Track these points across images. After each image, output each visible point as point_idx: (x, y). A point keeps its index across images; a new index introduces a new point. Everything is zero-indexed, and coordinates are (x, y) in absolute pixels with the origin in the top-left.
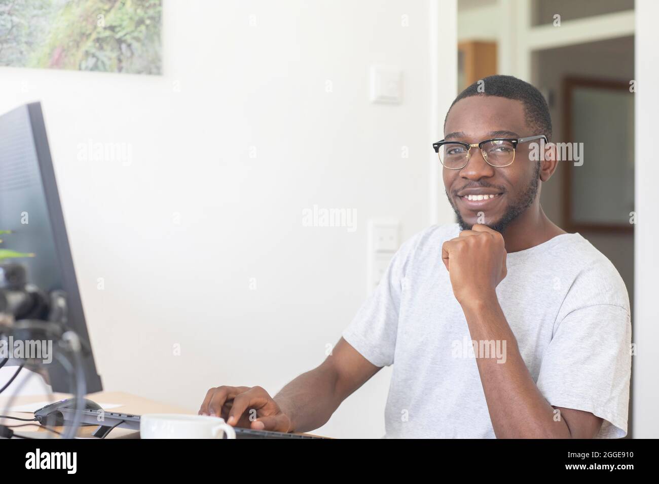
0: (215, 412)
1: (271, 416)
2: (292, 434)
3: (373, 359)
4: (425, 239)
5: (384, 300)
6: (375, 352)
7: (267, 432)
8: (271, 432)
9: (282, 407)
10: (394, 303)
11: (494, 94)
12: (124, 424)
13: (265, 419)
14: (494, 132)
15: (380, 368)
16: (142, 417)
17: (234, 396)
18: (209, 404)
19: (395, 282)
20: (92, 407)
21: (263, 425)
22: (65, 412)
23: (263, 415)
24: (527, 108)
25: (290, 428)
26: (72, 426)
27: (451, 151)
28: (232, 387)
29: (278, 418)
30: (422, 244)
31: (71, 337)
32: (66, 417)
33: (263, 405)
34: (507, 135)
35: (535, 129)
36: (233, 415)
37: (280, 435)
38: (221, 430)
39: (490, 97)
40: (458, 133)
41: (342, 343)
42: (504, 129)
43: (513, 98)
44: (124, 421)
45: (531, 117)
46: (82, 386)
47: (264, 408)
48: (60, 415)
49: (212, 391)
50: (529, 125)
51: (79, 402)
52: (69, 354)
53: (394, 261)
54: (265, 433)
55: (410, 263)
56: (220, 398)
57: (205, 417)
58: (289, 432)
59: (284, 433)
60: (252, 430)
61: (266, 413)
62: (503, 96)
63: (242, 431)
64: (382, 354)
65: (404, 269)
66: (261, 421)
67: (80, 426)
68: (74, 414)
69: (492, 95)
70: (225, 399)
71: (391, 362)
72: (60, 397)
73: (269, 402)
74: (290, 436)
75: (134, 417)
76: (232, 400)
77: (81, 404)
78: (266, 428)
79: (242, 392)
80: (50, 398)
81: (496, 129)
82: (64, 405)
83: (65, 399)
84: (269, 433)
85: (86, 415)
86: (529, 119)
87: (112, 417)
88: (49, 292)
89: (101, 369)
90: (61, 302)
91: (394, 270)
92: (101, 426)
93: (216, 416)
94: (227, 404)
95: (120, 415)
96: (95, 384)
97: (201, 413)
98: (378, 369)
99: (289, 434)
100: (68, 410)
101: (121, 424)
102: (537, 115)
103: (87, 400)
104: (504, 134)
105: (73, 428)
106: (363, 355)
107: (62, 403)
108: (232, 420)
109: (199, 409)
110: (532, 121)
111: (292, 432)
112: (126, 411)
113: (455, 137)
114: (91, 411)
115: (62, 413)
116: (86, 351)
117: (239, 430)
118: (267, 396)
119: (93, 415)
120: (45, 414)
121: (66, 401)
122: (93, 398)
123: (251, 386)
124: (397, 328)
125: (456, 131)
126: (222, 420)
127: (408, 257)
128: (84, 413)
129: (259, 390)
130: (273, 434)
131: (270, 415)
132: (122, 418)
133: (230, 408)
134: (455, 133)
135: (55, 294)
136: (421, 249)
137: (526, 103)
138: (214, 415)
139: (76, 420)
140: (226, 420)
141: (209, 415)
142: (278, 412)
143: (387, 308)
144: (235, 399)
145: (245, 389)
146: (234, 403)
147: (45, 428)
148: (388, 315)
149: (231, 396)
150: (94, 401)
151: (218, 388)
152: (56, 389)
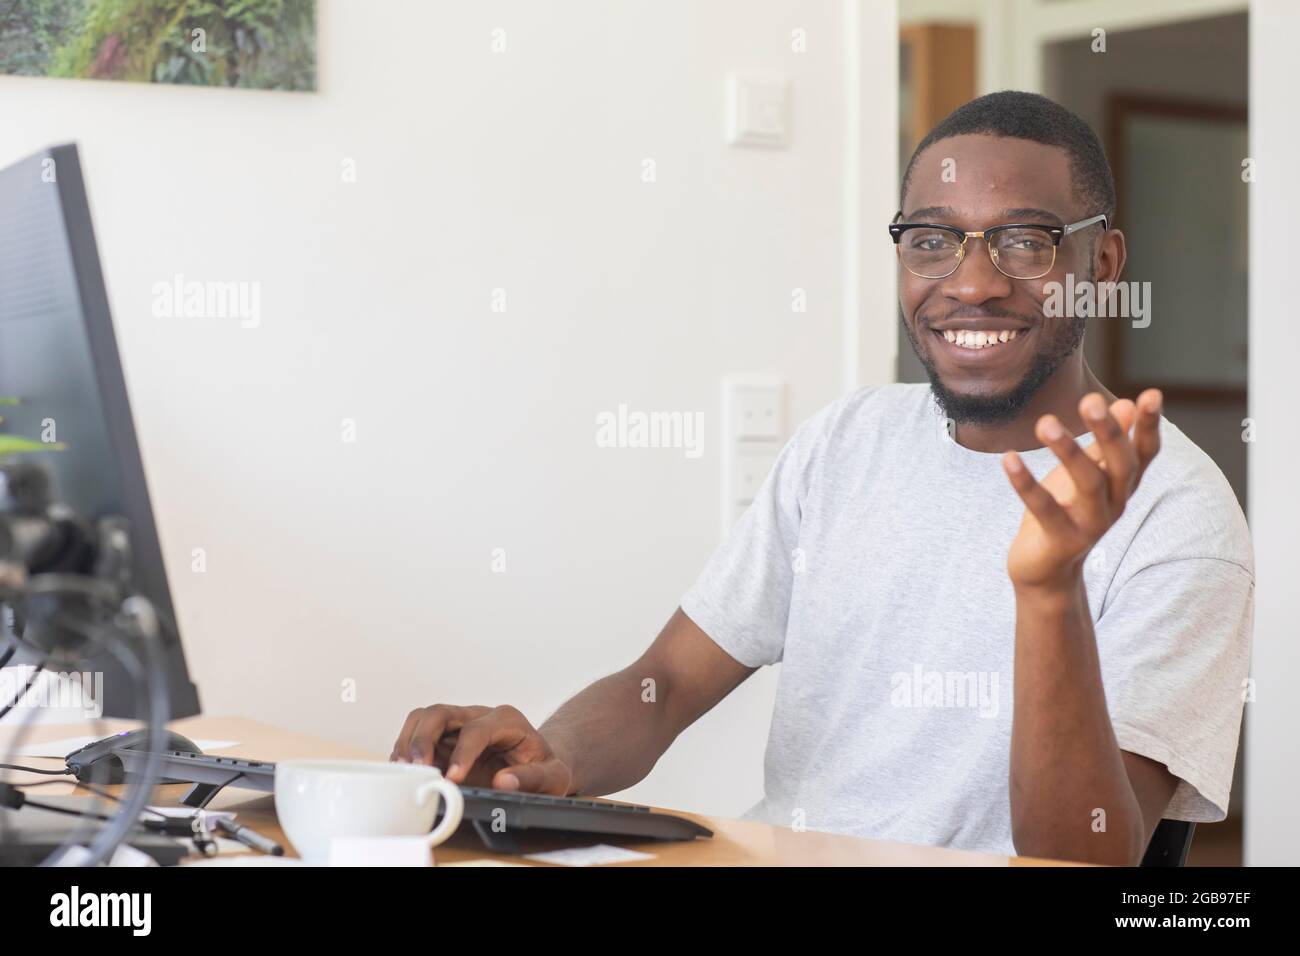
0: (422, 754)
1: (534, 764)
2: (574, 800)
3: (739, 653)
4: (849, 414)
5: (763, 536)
6: (743, 640)
7: (524, 794)
8: (533, 795)
9: (554, 745)
10: (782, 543)
11: (1014, 134)
12: (242, 779)
13: (520, 768)
14: (1014, 210)
15: (752, 670)
16: (278, 767)
17: (461, 724)
18: (410, 739)
19: (787, 501)
20: (179, 746)
21: (516, 782)
22: (128, 756)
23: (517, 763)
24: (1076, 164)
25: (570, 786)
26: (140, 784)
27: (923, 242)
28: (457, 708)
29: (547, 768)
30: (842, 425)
31: (140, 609)
32: (129, 767)
33: (516, 743)
34: (1038, 217)
35: (1088, 206)
36: (458, 763)
37: (549, 800)
38: (433, 792)
39: (1005, 139)
40: (939, 208)
41: (680, 620)
42: (1033, 206)
43: (1050, 143)
44: (242, 774)
45: (1082, 182)
46: (160, 704)
47: (519, 748)
48: (116, 762)
49: (416, 715)
50: (1079, 197)
51: (156, 736)
52: (136, 641)
53: (785, 457)
54: (521, 797)
55: (819, 464)
56: (431, 728)
57: (402, 766)
58: (568, 796)
59: (559, 798)
60: (494, 791)
61: (524, 758)
62: (1029, 137)
63: (476, 792)
64: (759, 643)
65: (806, 474)
66: (514, 773)
67: (155, 784)
68: (145, 760)
69: (1010, 135)
70: (442, 729)
71: (776, 657)
72: (119, 727)
73: (528, 736)
74: (570, 802)
75: (263, 766)
76: (456, 732)
77: (159, 742)
78: (523, 788)
79: (476, 717)
80: (98, 728)
81: (1017, 205)
82: (128, 743)
83: (129, 730)
84: (527, 797)
85: (169, 764)
86: (1079, 186)
87: (218, 766)
88: (95, 521)
89: (197, 672)
90: (119, 540)
91: (785, 475)
92: (196, 785)
93: (424, 764)
94: (448, 741)
95: (235, 762)
96: (187, 703)
97: (394, 758)
98: (747, 672)
99: (568, 799)
100: (134, 753)
101: (236, 781)
102: (1092, 177)
103: (172, 733)
104: (1034, 216)
105: (144, 788)
106: (720, 644)
107: (120, 739)
108: (455, 770)
109: (391, 750)
110: (1084, 191)
111: (573, 795)
112: (247, 754)
113: (932, 216)
114: (178, 754)
115: (122, 759)
116: (169, 636)
117: (469, 792)
118: (524, 724)
119: (183, 761)
120: (87, 760)
121: (129, 735)
122: (183, 729)
123: (494, 705)
124: (789, 592)
125: (936, 205)
126: (436, 772)
127: (814, 452)
128: (165, 759)
129: (509, 713)
130: (536, 798)
131: (531, 761)
132: (237, 768)
133: (452, 748)
134: (934, 209)
135: (106, 524)
136: (841, 436)
137: (1073, 152)
138: (421, 761)
139: (150, 772)
140: (444, 773)
141: (410, 761)
142: (547, 755)
143: (769, 553)
144: (462, 732)
145: (482, 711)
146: (460, 737)
147: (87, 788)
148: (771, 567)
149: (455, 724)
150: (183, 735)
151: (429, 708)
152: (111, 710)
